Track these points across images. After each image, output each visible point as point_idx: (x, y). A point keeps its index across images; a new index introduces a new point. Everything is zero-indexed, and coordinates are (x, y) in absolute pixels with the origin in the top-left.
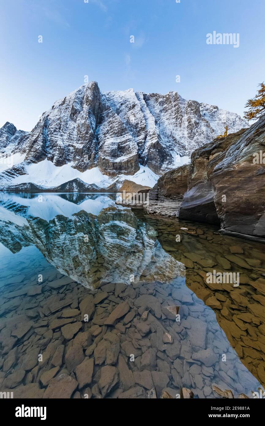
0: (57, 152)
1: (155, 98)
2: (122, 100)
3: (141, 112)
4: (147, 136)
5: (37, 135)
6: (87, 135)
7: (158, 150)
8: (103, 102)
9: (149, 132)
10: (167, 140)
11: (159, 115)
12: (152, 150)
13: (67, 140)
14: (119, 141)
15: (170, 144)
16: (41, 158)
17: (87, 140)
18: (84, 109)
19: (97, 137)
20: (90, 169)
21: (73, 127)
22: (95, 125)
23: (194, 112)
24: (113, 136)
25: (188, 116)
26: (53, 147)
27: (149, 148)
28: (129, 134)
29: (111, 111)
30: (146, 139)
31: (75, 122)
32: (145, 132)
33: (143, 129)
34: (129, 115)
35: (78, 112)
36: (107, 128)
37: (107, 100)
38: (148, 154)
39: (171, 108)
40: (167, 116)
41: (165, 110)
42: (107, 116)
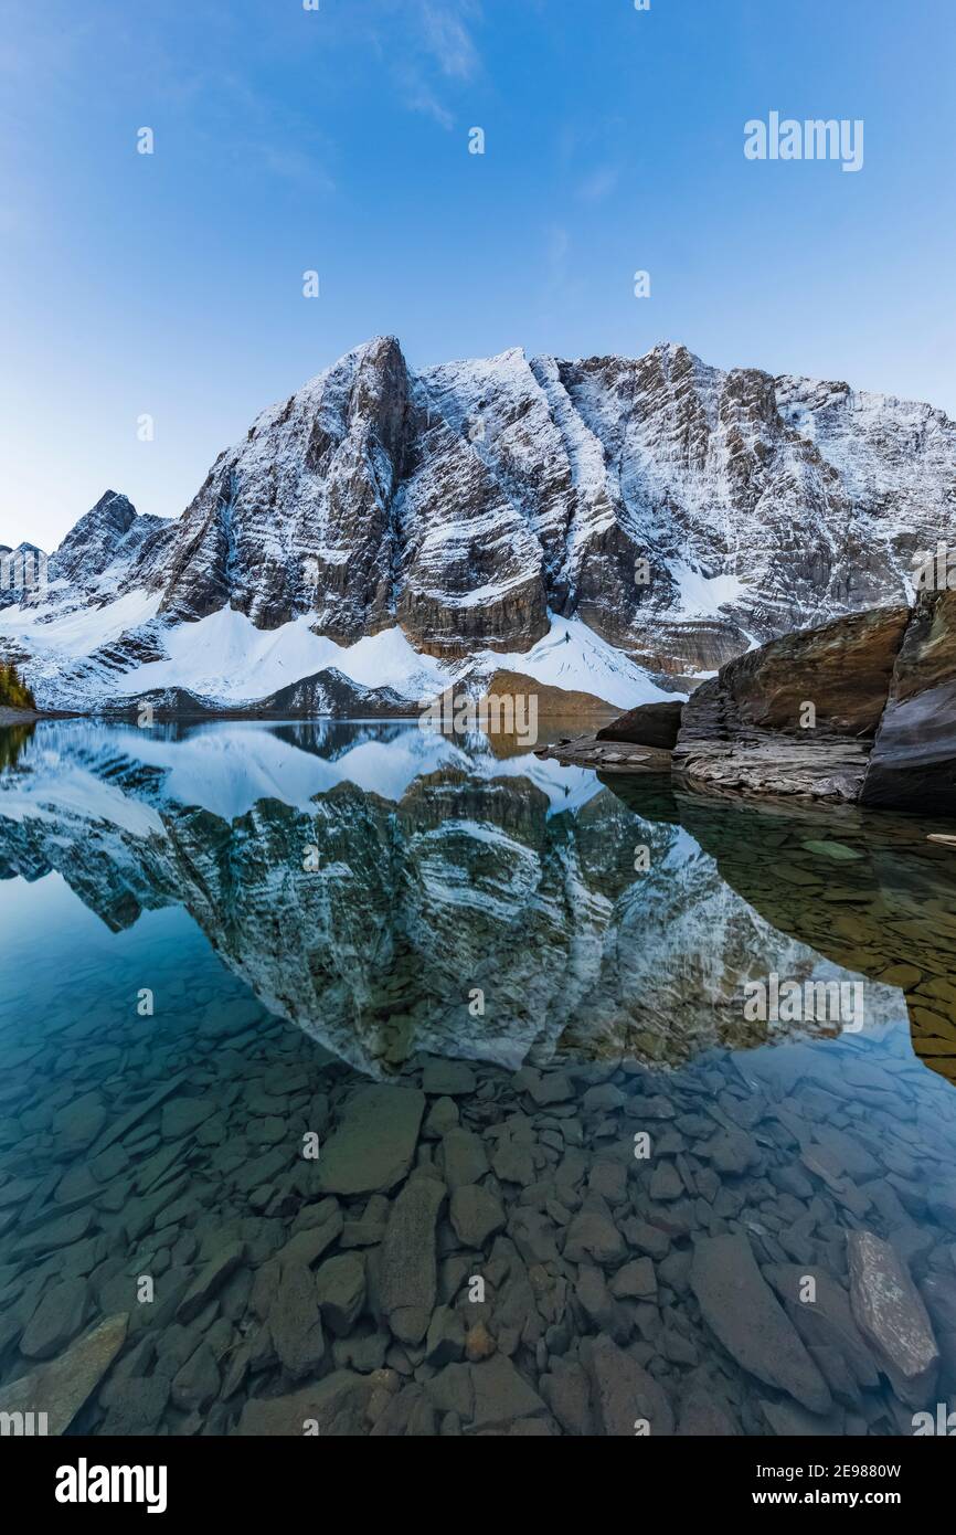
0: (264, 581)
1: (600, 373)
2: (485, 388)
3: (551, 425)
4: (577, 511)
5: (200, 528)
6: (361, 519)
7: (616, 558)
8: (419, 404)
9: (583, 495)
10: (649, 517)
11: (618, 430)
12: (595, 558)
13: (296, 540)
14: (472, 532)
15: (664, 531)
16: (211, 602)
17: (363, 535)
18: (353, 431)
19: (397, 523)
20: (371, 635)
21: (315, 495)
22: (389, 481)
23: (752, 412)
24: (451, 516)
25: (730, 427)
26: (250, 563)
27: (582, 553)
28: (510, 505)
29: (443, 430)
30: (574, 519)
31: (324, 476)
32: (568, 494)
33: (562, 484)
34: (510, 441)
35: (333, 444)
36: (433, 490)
37: (432, 395)
38: (581, 575)
39: (664, 404)
40: (649, 432)
41: (642, 412)
42: (432, 449)
